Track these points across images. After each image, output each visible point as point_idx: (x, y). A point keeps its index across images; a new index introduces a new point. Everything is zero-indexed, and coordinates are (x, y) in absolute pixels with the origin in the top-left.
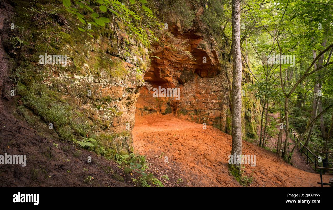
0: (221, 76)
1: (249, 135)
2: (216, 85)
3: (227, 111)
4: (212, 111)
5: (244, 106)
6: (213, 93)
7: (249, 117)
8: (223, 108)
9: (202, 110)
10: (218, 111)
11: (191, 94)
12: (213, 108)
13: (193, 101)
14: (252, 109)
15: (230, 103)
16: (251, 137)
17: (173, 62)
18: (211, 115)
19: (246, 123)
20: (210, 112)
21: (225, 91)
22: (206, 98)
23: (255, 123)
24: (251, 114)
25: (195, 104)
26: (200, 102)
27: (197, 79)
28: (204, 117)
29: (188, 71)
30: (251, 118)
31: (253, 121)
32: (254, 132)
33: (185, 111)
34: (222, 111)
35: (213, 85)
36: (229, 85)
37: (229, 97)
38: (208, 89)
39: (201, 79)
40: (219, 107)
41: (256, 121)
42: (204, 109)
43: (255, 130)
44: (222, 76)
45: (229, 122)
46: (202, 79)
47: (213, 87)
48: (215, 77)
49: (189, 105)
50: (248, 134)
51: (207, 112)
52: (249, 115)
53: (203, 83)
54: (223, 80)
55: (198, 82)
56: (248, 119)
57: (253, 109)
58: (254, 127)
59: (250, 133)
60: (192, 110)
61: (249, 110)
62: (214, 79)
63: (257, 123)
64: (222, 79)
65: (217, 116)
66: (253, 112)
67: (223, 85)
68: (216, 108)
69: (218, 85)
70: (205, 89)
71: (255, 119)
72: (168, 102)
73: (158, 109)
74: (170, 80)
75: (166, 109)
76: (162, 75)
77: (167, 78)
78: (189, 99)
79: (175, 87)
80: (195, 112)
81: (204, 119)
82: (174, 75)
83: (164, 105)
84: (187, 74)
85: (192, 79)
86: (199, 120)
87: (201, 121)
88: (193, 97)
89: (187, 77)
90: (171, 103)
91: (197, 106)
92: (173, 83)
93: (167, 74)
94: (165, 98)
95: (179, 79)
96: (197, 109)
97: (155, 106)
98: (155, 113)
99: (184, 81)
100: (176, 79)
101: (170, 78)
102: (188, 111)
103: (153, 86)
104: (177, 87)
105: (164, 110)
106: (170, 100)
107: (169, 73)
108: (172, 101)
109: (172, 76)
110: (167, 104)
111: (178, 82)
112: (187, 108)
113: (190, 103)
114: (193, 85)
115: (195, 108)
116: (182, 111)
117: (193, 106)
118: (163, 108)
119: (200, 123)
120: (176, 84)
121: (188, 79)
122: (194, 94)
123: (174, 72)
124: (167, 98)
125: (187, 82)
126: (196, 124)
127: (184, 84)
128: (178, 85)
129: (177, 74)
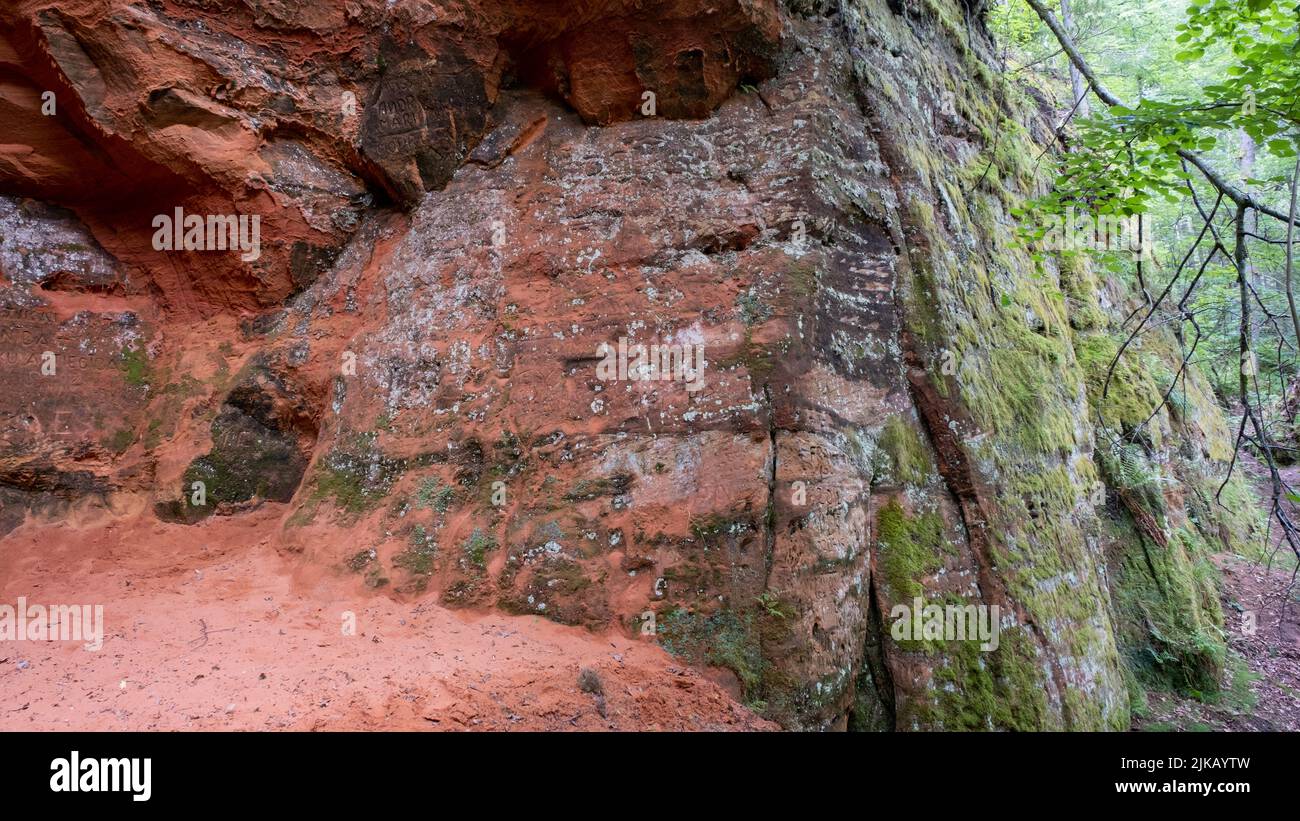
0: (787, 93)
1: (1157, 666)
2: (738, 178)
3: (887, 443)
4: (661, 443)
5: (1084, 404)
6: (696, 260)
7: (1135, 494)
8: (798, 401)
9: (541, 440)
10: (741, 441)
11: (461, 290)
12: (681, 409)
13: (466, 352)
14: (1158, 426)
15: (920, 365)
16: (1179, 685)
18: (648, 490)
19: (1113, 552)
20: (634, 464)
21: (850, 244)
22: (604, 315)
23: (1199, 545)
24: (1155, 474)
25: (479, 380)
26: (541, 360)
27: (538, 143)
28: (560, 521)
30: (1162, 499)
31: (1176, 527)
32: (1207, 637)
33: (374, 469)
34: (784, 438)
35: (701, 185)
36: (899, 199)
37: (898, 302)
38: (641, 221)
39: (577, 137)
40: (743, 399)
41: (1205, 525)
42: (567, 428)
43: (1206, 605)
44: (799, 97)
45: (912, 565)
46: (593, 138)
47: (699, 202)
48: (727, 108)
49: (421, 398)
50: (1147, 656)
51: (603, 469)
52: (1135, 477)
53: (594, 170)
54: (810, 128)
55: (545, 170)
56: (1133, 516)
57: (1168, 430)
58: (1197, 575)
59: (1162, 646)
60: (442, 457)
61: (1128, 434)
62: (712, 129)
63: (1218, 543)
64: (800, 123)
65: (720, 505)
66: (1166, 457)
67: (805, 173)
68: (711, 407)
69: (755, 182)
70: (607, 226)
71: (1192, 515)
72: (238, 392)
73: (125, 462)
74: (228, 155)
75: (202, 459)
76: (112, 101)
77: (178, 134)
78: (434, 337)
79: (322, 234)
80: (460, 475)
81: (554, 548)
82: (274, 113)
83: (187, 422)
84: (423, 99)
85: (485, 148)
86: (495, 565)
87: (505, 582)
88: (478, 310)
89: (425, 130)
90: (280, 403)
91: (497, 404)
92: (272, 192)
93: (152, 87)
94: (226, 349)
95: (361, 150)
96: (497, 434)
97: (82, 435)
98: (93, 505)
99: (418, 180)
100: (310, 153)
101: (221, 133)
102: (394, 467)
103: (95, 245)
104: (350, 237)
105: (185, 465)
106: (262, 364)
107: (179, 77)
108: (283, 376)
109: (251, 123)
110: (219, 411)
111: (358, 189)
112: (391, 439)
113: (429, 374)
114: (496, 200)
115: (468, 429)
116: (338, 474)
117: (456, 409)
118: (181, 451)
119: (494, 599)
120: (329, 212)
121: (443, 150)
122: (486, 282)
123: (284, 79)
124: (239, 347)
125: (442, 186)
126: (444, 614)
127: (416, 202)
128: (360, 219)
129: (322, 105)
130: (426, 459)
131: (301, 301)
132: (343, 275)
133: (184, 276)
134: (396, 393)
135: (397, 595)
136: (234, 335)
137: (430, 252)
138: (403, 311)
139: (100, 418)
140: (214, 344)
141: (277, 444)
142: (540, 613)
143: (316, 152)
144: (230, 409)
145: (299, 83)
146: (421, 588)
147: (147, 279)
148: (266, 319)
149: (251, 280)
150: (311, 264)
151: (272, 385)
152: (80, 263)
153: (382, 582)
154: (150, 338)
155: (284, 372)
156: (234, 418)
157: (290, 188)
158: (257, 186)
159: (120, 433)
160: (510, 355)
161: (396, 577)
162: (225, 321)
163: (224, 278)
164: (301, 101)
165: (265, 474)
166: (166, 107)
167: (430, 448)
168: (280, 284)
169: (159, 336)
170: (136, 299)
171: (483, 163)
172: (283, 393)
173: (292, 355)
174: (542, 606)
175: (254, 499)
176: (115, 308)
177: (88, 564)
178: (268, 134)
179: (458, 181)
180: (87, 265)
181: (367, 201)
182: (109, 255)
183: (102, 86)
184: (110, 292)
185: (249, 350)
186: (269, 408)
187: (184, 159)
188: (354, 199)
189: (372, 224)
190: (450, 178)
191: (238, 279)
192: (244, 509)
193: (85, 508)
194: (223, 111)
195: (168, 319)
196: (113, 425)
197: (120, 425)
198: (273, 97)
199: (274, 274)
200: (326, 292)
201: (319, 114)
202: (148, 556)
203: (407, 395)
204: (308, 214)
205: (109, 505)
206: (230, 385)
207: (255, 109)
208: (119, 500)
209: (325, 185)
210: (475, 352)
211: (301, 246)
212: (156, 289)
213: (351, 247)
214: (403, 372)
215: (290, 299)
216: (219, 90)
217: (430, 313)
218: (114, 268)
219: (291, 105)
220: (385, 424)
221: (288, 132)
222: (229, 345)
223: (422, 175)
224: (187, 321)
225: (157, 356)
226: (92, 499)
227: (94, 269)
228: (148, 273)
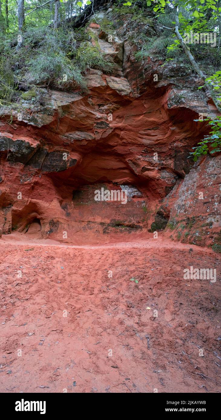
4: (218, 216)
9: (199, 217)
11: (190, 192)
17: (150, 145)
18: (215, 225)
20: (213, 220)
25: (191, 207)
26: (200, 203)
27: (204, 163)
28: (199, 230)
29: (181, 154)
33: (175, 223)
39: (211, 160)
42: (203, 215)
46: (214, 160)
49: (182, 211)
51: (208, 221)
53: (213, 166)
55: (205, 168)
60: (184, 220)
70: (214, 177)
72: (158, 212)
73: (144, 224)
74: (154, 175)
75: (153, 223)
76: (138, 170)
77: (147, 173)
78: (185, 201)
79: (170, 184)
80: (187, 223)
81: (197, 234)
82: (160, 166)
83: (151, 217)
84: (183, 159)
85: (195, 165)
86: (189, 237)
87: (190, 240)
88: (192, 195)
89: (184, 164)
90: (165, 213)
91: (192, 211)
92: (161, 179)
93: (142, 167)
94: (157, 205)
95: (174, 169)
96: (192, 216)
97: (138, 220)
98: (140, 230)
99: (184, 173)
100: (167, 171)
101: (153, 171)
102: (178, 223)
103: (139, 191)
104: (175, 184)
105: (151, 224)
106: (162, 207)
107: (145, 164)
108: (165, 209)
109: (157, 169)
110: (156, 215)
111: (175, 176)
112: (178, 218)
113: (184, 207)
114: (196, 175)
115: (188, 216)
116: (170, 224)
117: (187, 213)
118: (151, 222)
119: (188, 242)
120: (170, 181)
121: (187, 167)
122: (194, 190)
123: (161, 160)
124: (159, 205)
125: (188, 173)
126: (181, 244)
127: (184, 177)
128: (176, 181)
129: (168, 163)
130: (182, 221)
131: (167, 196)
132: (173, 191)
133: (151, 194)
134: (179, 210)
135: (175, 241)
136: (158, 203)
137: (185, 186)
138: (181, 197)
139: (140, 217)
140: (155, 204)
141: (165, 220)
142: (195, 244)
143: (168, 171)
144: (157, 215)
145: (163, 160)
146: (179, 240)
147: (146, 195)
148: (163, 200)
149: (160, 194)
150: (168, 190)
151: (163, 211)
152: (137, 194)
153: (173, 239)
154: (147, 204)
155: (165, 208)
156: (158, 216)
157: (164, 178)
158: (158, 179)
159: (143, 219)
160: (196, 203)
161: (175, 239)
162: (157, 200)
163: (156, 194)
164: (164, 163)
165: (163, 225)
166: (144, 169)
167: (182, 219)
168: (164, 194)
169: (148, 204)
170: (145, 198)
171: (194, 168)
172: (165, 212)
173: (166, 205)
174: (195, 243)
175: (162, 229)
176: (142, 200)
177: (138, 238)
178: (159, 170)
179: (191, 172)
180: (138, 194)
181: (177, 178)
182: (141, 192)
183: (136, 168)
184: (141, 198)
185: (160, 205)
186: (163, 214)
187: (148, 176)
188: (175, 178)
189: (178, 181)
190: (189, 171)
191: (158, 193)
192: (160, 231)
193: (139, 230)
194: (152, 168)
195: (150, 201)
196: (142, 218)
197: (143, 218)
198: (159, 164)
199: (163, 192)
200: (171, 194)
201: (167, 165)
202: (146, 237)
203: (181, 211)
204: (167, 181)
205: (142, 230)
206: (157, 211)
207: (157, 166)
208: (143, 229)
209: (169, 176)
210: (190, 203)
211: (166, 187)
212: (148, 197)
213: (175, 186)
214: (180, 207)
215: (166, 196)
216: (151, 165)
217: (184, 196)
218: (141, 194)
219: (163, 164)
220: (177, 216)
221: (163, 168)
222: (157, 204)
223: (185, 172)
224: (152, 201)
225: (148, 207)
226: (140, 229)
227: (139, 194)
228: (146, 194)
